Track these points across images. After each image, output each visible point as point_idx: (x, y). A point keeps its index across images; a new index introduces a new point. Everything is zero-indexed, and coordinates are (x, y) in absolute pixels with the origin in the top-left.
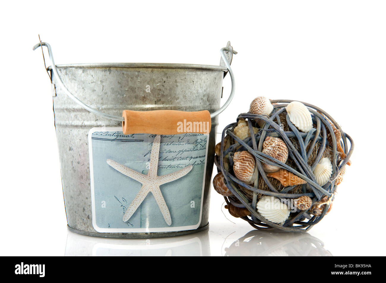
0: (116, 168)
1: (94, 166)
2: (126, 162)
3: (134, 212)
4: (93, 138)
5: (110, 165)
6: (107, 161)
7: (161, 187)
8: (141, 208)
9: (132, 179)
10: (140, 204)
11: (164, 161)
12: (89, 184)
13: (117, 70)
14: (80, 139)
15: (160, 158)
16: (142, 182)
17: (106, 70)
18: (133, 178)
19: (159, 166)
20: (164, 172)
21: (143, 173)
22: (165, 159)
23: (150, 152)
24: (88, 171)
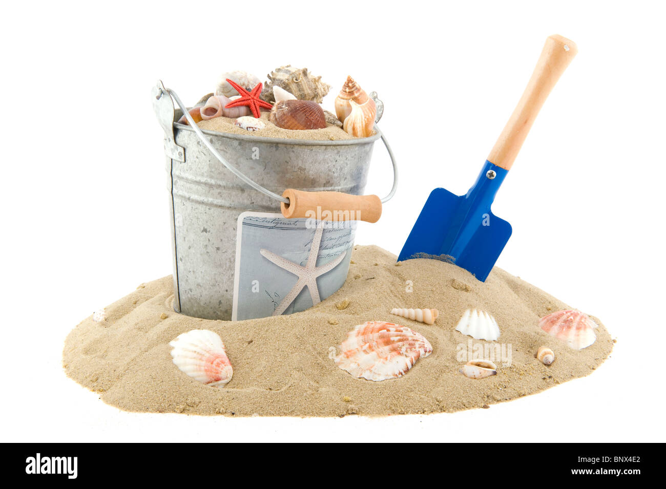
0: (271, 260)
1: (242, 256)
2: (283, 253)
3: (286, 308)
4: (244, 223)
5: (264, 256)
6: (261, 252)
7: (318, 279)
8: (294, 304)
9: (288, 272)
10: (293, 299)
11: (324, 250)
12: (233, 275)
13: (286, 147)
14: (225, 221)
15: (320, 247)
16: (298, 275)
17: (272, 146)
18: (290, 271)
19: (318, 256)
20: (323, 262)
21: (301, 265)
22: (326, 248)
23: (311, 241)
24: (232, 260)
